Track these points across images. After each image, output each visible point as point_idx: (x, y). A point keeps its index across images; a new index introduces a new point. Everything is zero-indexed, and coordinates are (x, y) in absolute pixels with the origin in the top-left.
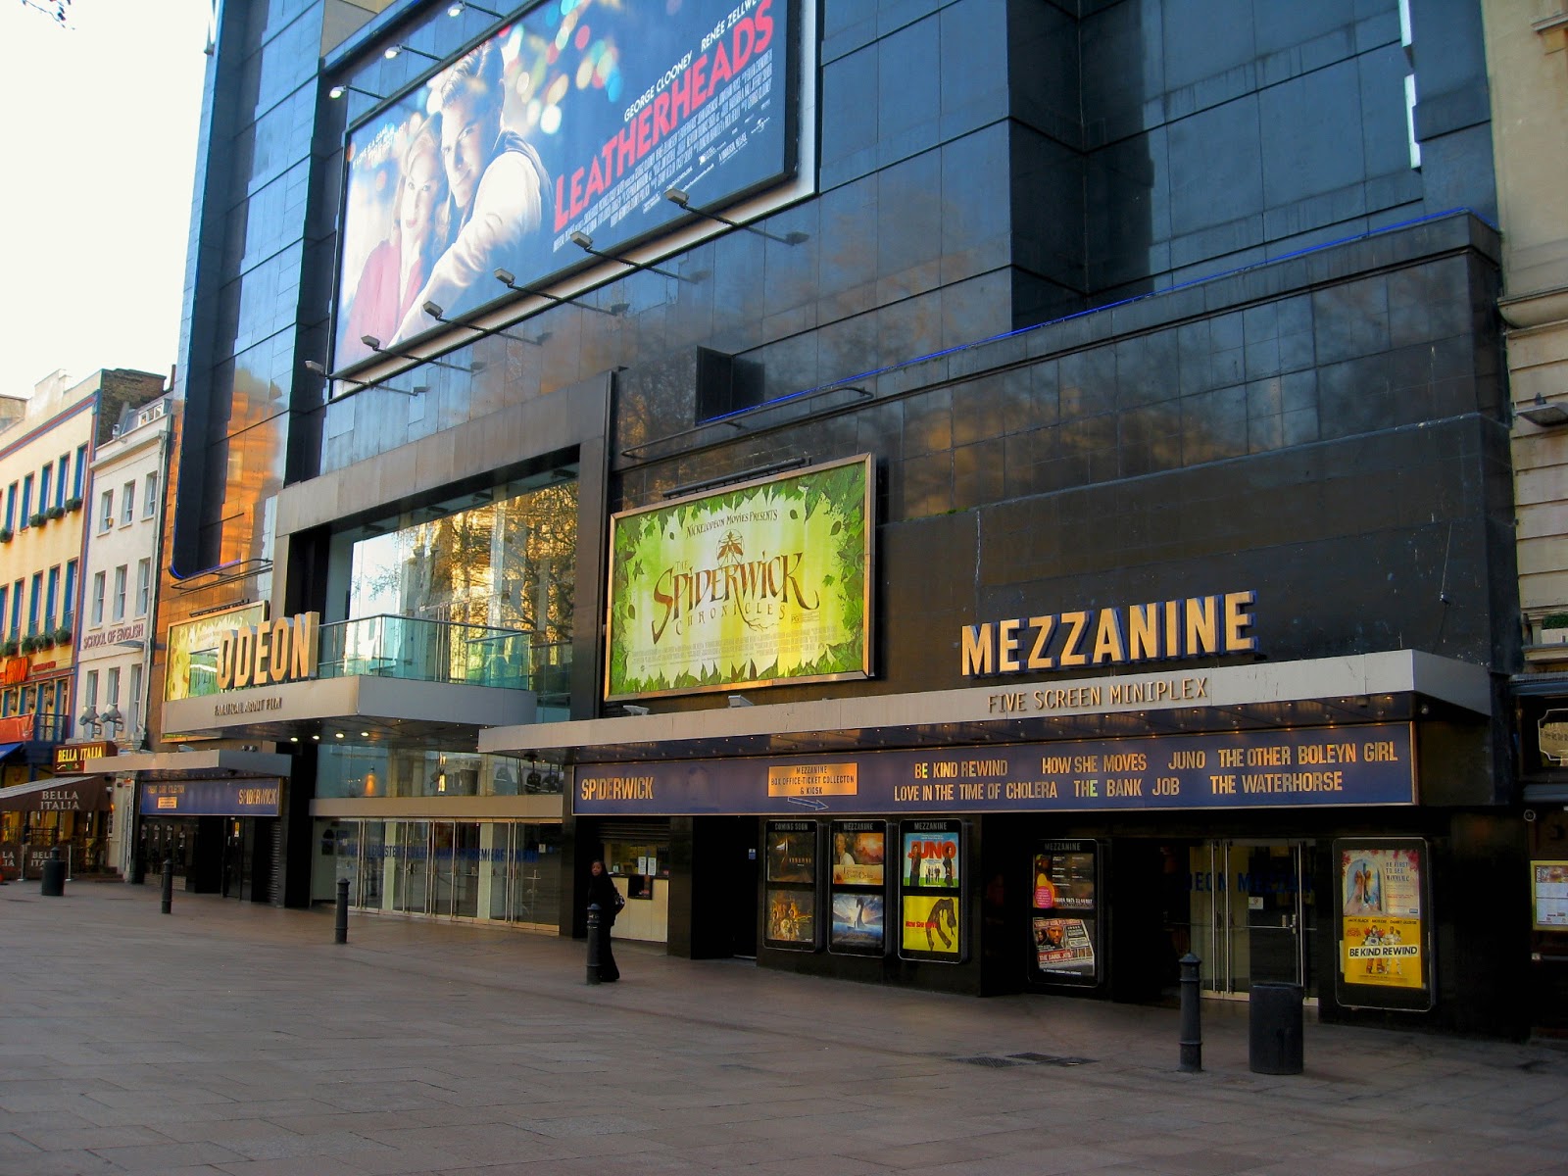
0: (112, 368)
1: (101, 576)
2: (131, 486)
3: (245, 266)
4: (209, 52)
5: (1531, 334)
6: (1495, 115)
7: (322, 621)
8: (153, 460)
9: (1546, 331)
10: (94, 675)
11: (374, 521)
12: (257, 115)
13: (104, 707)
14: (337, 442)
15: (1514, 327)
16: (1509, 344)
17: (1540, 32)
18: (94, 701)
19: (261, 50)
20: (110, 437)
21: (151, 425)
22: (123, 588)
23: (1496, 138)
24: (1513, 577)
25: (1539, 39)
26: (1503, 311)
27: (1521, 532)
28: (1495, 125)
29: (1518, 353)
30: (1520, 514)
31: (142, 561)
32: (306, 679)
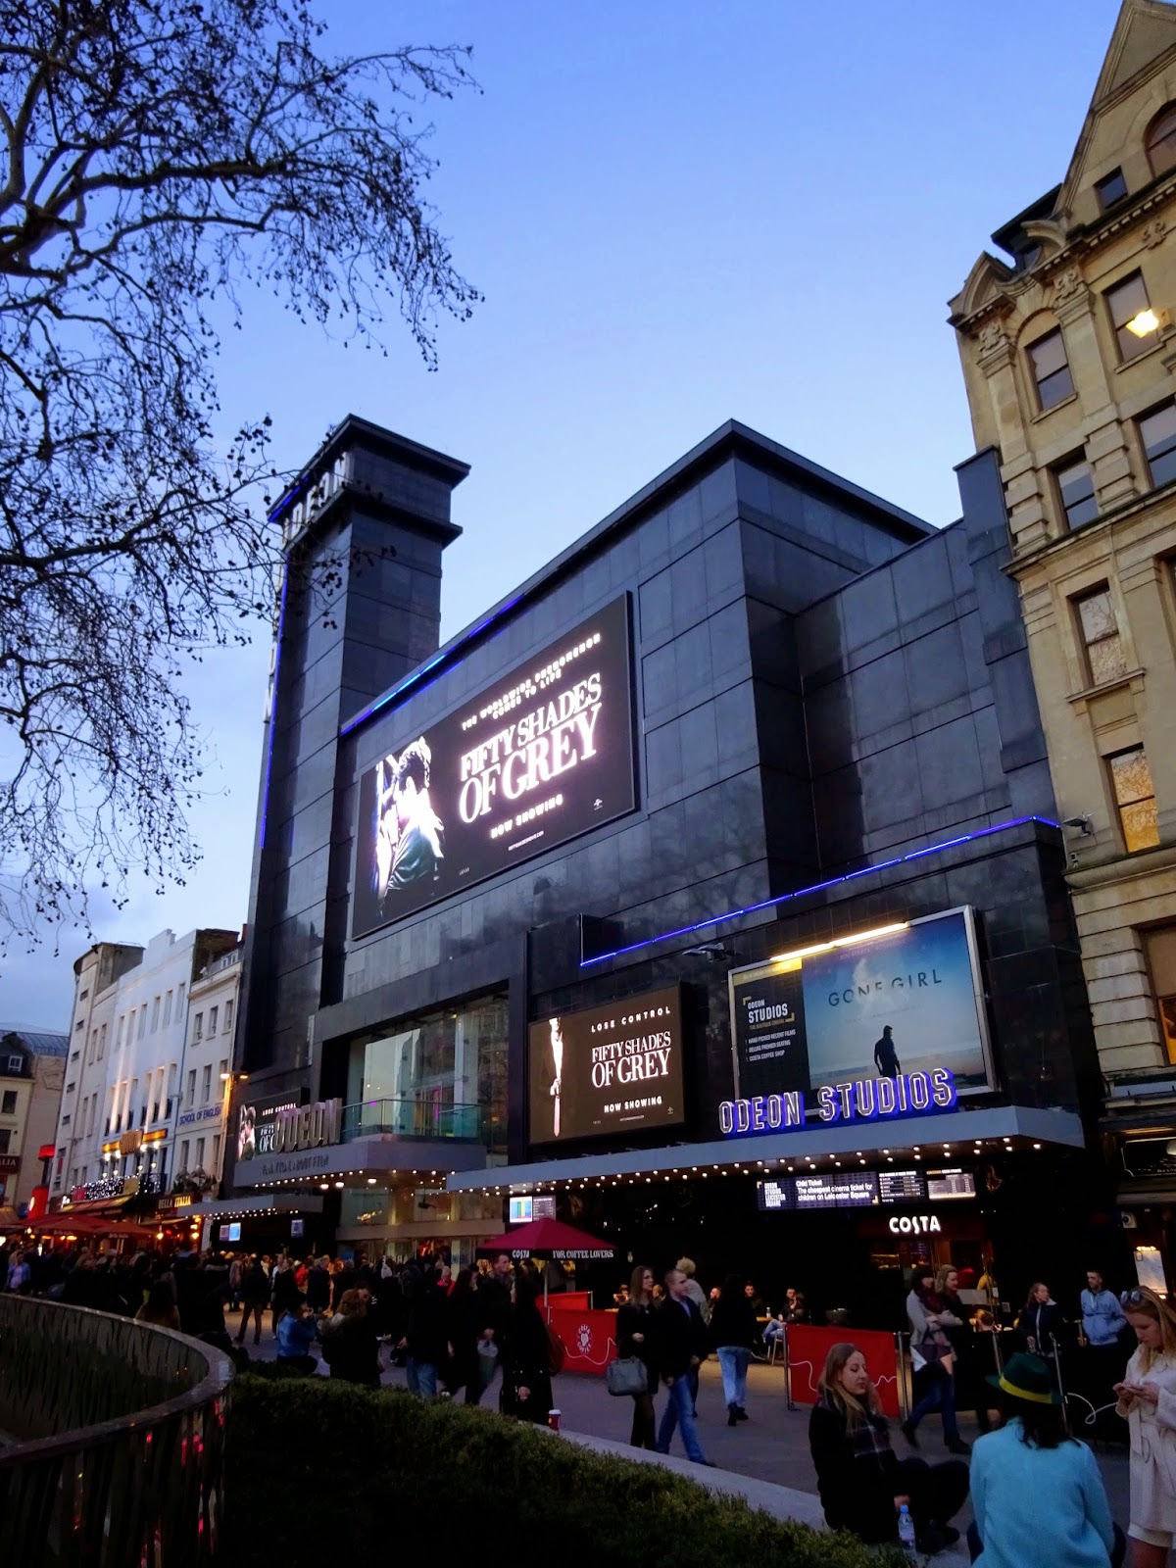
0: (203, 928)
1: (193, 1072)
2: (215, 1009)
3: (292, 861)
4: (267, 722)
5: (1085, 892)
6: (1050, 755)
7: (344, 1103)
8: (232, 992)
9: (1096, 889)
10: (186, 1143)
11: (379, 1031)
12: (298, 763)
13: (192, 1167)
14: (354, 977)
15: (1076, 888)
16: (1074, 898)
17: (1071, 702)
18: (186, 1162)
19: (300, 721)
20: (201, 976)
21: (231, 967)
22: (209, 1081)
23: (1051, 768)
24: (1094, 1053)
25: (1071, 706)
26: (1066, 878)
27: (1096, 1021)
28: (1050, 760)
29: (1079, 904)
30: (1094, 1009)
31: (222, 1062)
32: (333, 1144)
